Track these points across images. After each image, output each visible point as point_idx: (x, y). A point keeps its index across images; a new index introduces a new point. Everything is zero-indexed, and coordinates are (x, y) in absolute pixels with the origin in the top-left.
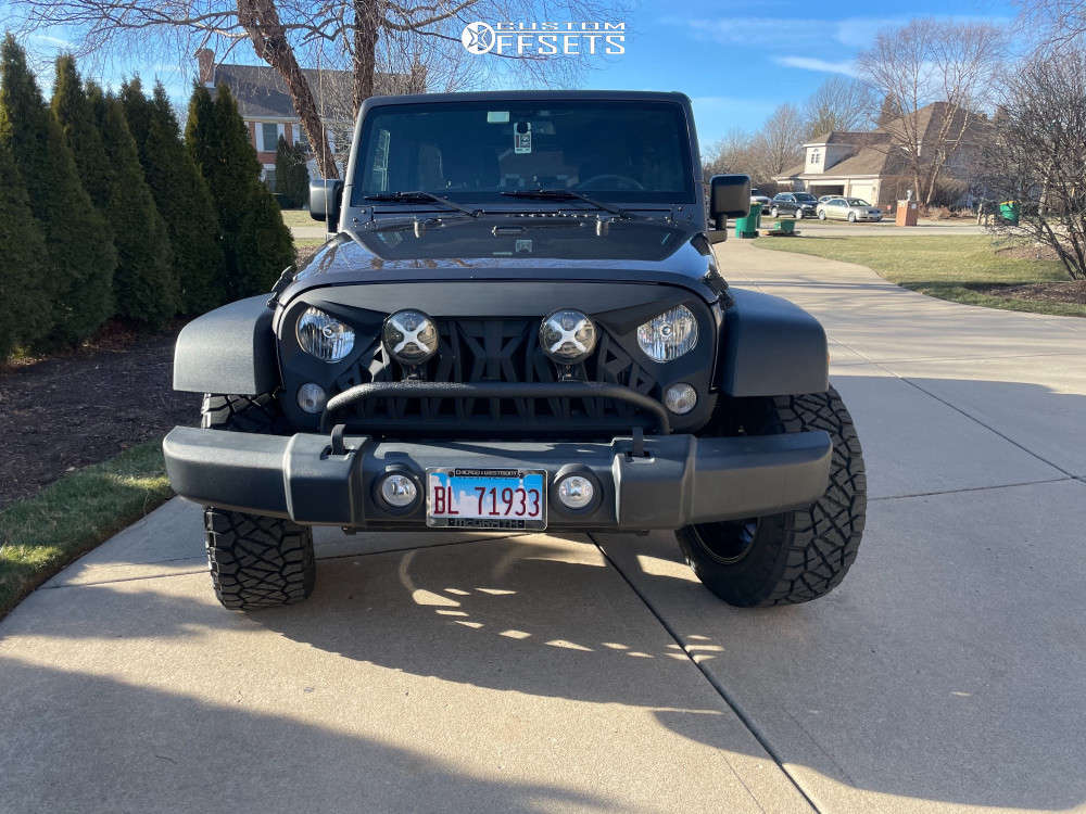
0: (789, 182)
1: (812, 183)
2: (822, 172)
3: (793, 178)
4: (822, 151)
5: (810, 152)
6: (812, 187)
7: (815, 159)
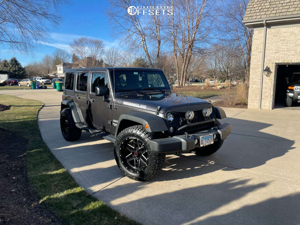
0: (53, 76)
1: (60, 76)
2: (63, 73)
3: (55, 74)
4: (62, 68)
5: (58, 68)
6: (60, 77)
7: (60, 70)
